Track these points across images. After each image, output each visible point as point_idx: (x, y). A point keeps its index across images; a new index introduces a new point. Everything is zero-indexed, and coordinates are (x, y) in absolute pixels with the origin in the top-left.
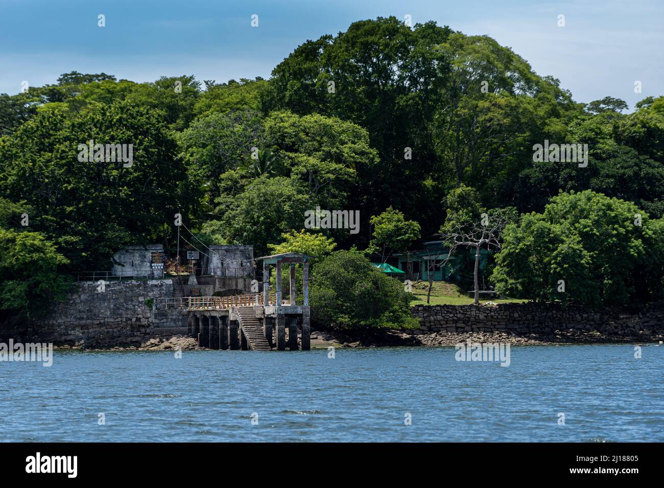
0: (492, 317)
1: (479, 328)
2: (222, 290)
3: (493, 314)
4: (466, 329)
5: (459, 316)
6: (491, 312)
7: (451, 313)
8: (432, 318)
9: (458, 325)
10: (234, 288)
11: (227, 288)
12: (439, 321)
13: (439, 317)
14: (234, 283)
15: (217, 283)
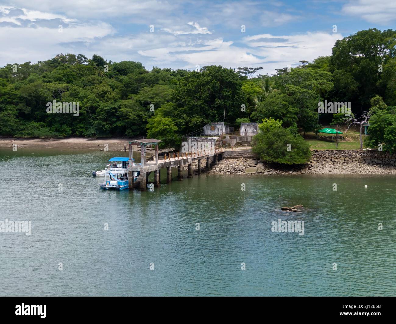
0: (364, 156)
1: (356, 161)
2: (240, 141)
3: (364, 154)
4: (349, 161)
5: (346, 155)
6: (363, 153)
7: (342, 154)
8: (333, 156)
9: (346, 159)
10: (246, 140)
11: (242, 141)
12: (336, 157)
13: (337, 156)
14: (246, 139)
15: (238, 139)
